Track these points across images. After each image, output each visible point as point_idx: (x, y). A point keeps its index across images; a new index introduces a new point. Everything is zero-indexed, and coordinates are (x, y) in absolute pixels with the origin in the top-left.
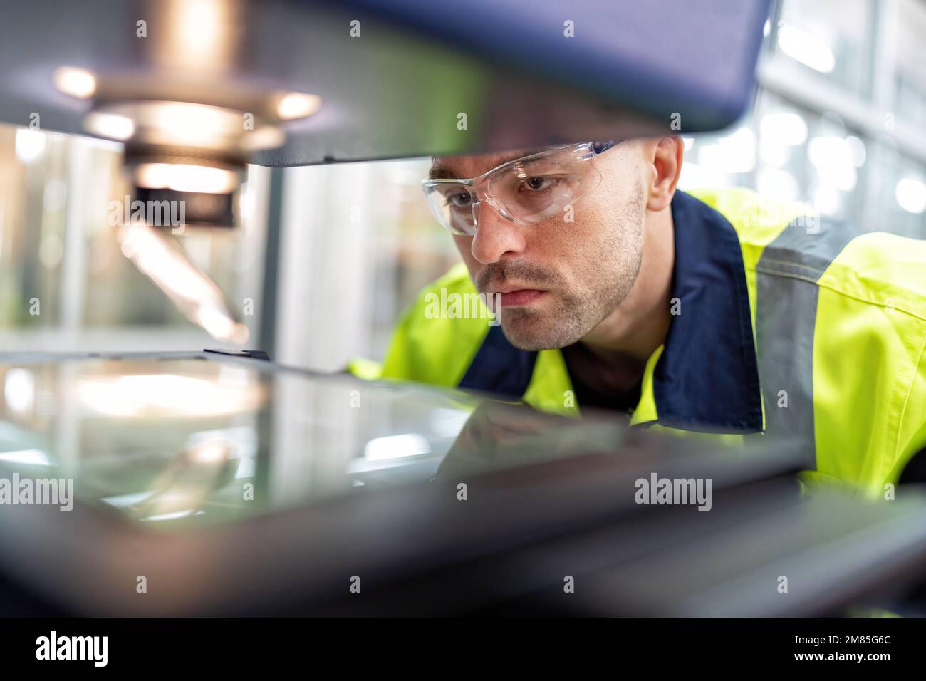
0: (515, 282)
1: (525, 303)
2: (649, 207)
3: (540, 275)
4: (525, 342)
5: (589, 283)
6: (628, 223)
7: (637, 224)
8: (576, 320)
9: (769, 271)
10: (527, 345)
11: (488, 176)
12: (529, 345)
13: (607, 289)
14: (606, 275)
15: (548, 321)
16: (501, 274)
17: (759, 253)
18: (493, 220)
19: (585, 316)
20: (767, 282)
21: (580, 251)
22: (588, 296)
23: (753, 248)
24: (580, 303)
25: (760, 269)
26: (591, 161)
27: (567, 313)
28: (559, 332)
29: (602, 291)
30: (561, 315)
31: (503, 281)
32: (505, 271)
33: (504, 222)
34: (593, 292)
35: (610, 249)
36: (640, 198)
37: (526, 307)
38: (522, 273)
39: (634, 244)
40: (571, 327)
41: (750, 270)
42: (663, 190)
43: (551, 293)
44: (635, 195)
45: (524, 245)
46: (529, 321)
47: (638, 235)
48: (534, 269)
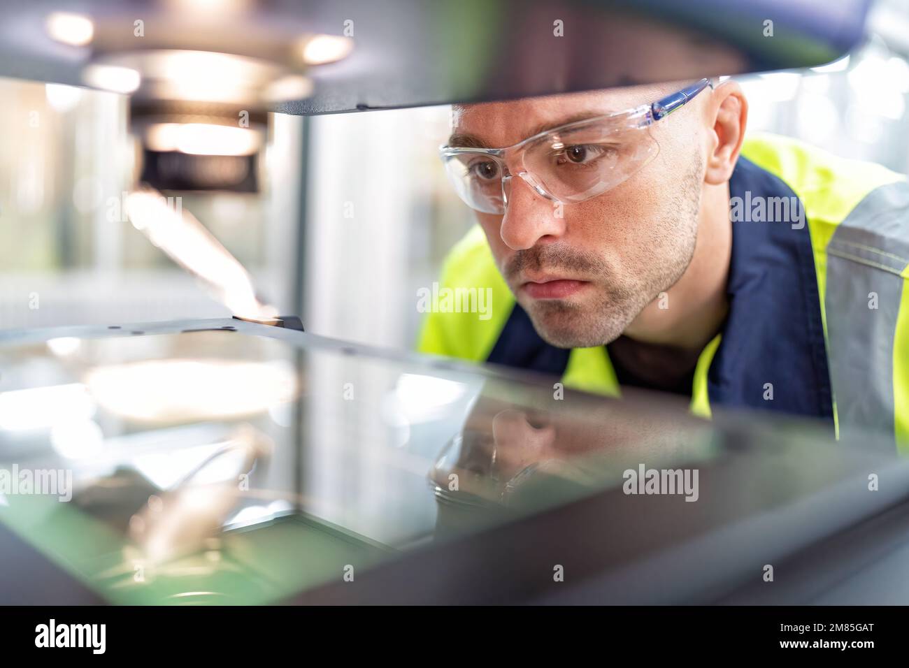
0: (552, 271)
1: (563, 296)
2: (707, 180)
3: (581, 263)
4: (561, 339)
5: (640, 272)
6: (685, 201)
7: (694, 201)
8: (622, 315)
9: (842, 254)
10: (563, 343)
11: (522, 148)
12: (565, 343)
13: (660, 279)
14: (659, 264)
15: (590, 316)
16: (535, 261)
17: (831, 232)
18: (526, 200)
19: (632, 310)
20: (838, 267)
21: (630, 236)
22: (638, 288)
23: (823, 225)
24: (628, 296)
25: (831, 252)
26: (648, 130)
27: (611, 308)
28: (602, 330)
29: (654, 282)
30: (604, 310)
31: (538, 270)
32: (541, 258)
33: (540, 201)
34: (643, 283)
35: (665, 232)
36: (698, 171)
37: (564, 300)
38: (561, 261)
39: (691, 225)
40: (616, 323)
41: (819, 252)
42: (724, 160)
43: (594, 285)
44: (693, 168)
45: (564, 228)
46: (566, 317)
47: (695, 214)
48: (575, 256)
